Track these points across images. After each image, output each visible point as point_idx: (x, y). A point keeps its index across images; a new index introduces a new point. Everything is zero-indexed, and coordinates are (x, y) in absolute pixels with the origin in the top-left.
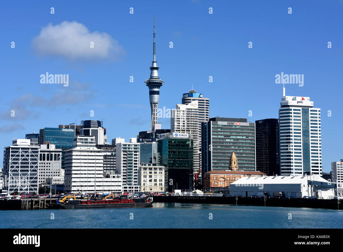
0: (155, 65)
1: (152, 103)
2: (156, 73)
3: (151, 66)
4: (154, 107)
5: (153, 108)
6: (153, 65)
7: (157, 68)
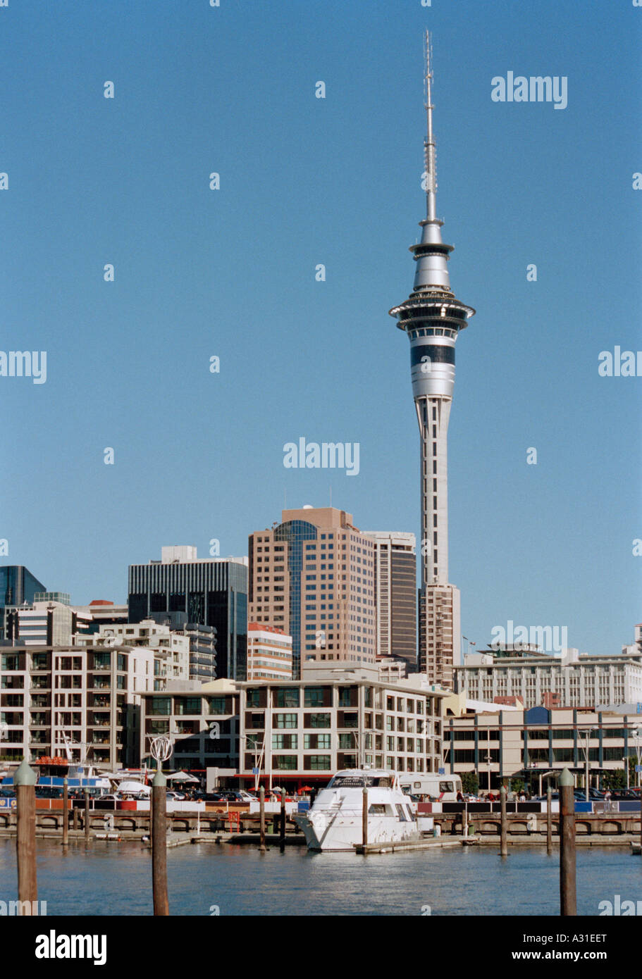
0: (435, 237)
1: (425, 400)
2: (437, 271)
3: (417, 242)
4: (434, 419)
5: (431, 422)
6: (424, 234)
7: (442, 250)
